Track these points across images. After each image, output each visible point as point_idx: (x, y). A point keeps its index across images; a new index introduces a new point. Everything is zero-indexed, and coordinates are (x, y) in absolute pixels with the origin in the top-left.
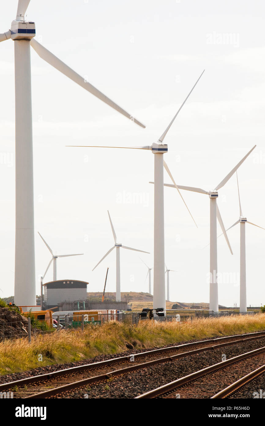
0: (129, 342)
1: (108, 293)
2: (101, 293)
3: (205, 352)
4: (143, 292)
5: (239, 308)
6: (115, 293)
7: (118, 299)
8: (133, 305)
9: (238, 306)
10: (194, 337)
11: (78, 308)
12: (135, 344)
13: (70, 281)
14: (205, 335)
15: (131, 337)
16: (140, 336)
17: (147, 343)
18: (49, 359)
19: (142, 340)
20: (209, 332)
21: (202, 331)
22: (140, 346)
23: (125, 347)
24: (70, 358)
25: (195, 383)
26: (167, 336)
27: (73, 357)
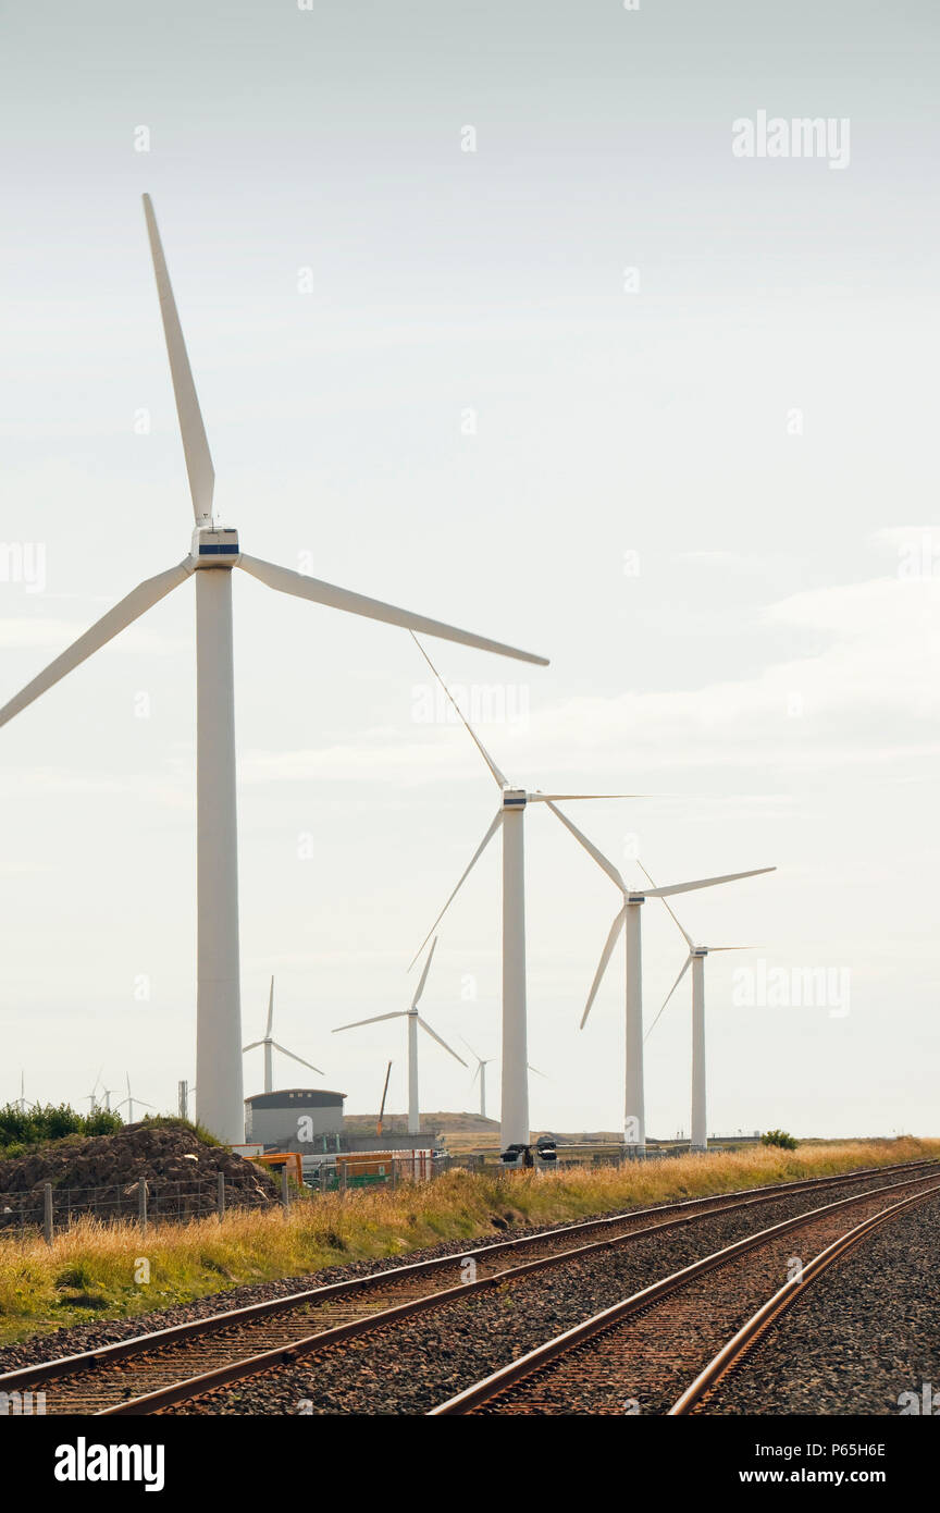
0: (496, 1214)
1: (393, 1117)
2: (374, 1116)
3: (682, 1229)
4: (468, 1112)
5: (689, 1141)
6: (405, 1116)
7: (415, 1128)
8: (447, 1139)
9: (688, 1135)
10: (629, 1200)
11: (323, 1150)
12: (510, 1217)
13: (305, 1092)
14: (652, 1196)
15: (501, 1202)
16: (520, 1200)
17: (535, 1216)
18: (337, 1251)
19: (524, 1211)
20: (660, 1190)
21: (644, 1190)
22: (520, 1221)
23: (489, 1224)
24: (379, 1249)
25: (689, 1291)
26: (573, 1199)
27: (385, 1247)
